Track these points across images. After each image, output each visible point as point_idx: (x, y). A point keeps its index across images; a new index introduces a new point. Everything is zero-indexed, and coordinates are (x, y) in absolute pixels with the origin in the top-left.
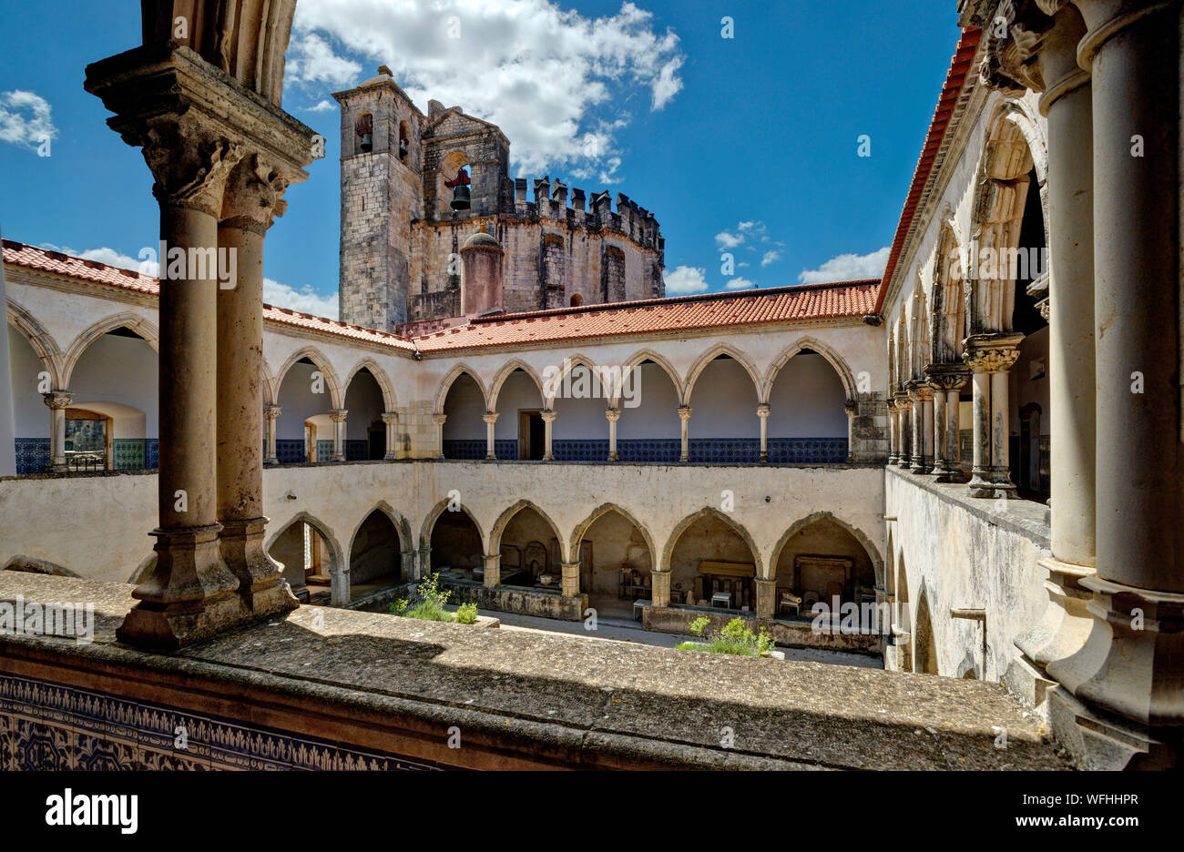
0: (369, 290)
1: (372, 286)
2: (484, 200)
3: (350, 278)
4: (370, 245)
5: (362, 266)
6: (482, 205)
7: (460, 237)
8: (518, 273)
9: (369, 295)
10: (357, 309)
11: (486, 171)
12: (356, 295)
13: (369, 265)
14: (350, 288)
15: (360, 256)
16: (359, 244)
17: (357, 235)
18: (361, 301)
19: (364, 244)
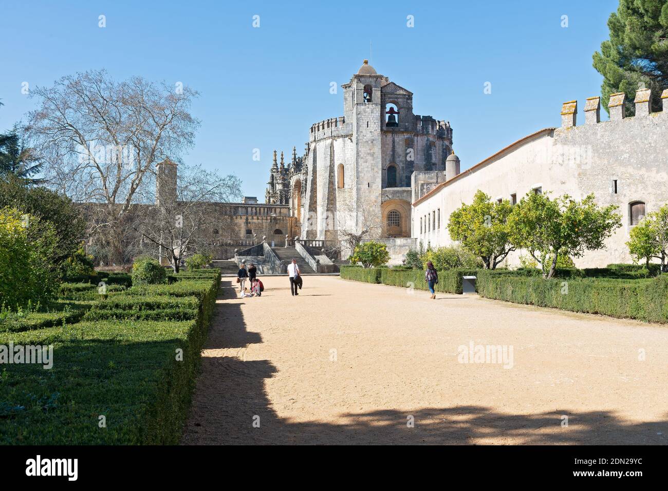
0: (372, 162)
1: (373, 160)
2: (407, 124)
3: (362, 156)
4: (372, 142)
5: (369, 151)
6: (406, 126)
7: (396, 139)
8: (418, 156)
9: (372, 164)
10: (366, 169)
11: (407, 112)
12: (365, 163)
13: (372, 151)
14: (362, 160)
15: (367, 147)
16: (367, 142)
17: (365, 138)
18: (368, 166)
19: (369, 142)
